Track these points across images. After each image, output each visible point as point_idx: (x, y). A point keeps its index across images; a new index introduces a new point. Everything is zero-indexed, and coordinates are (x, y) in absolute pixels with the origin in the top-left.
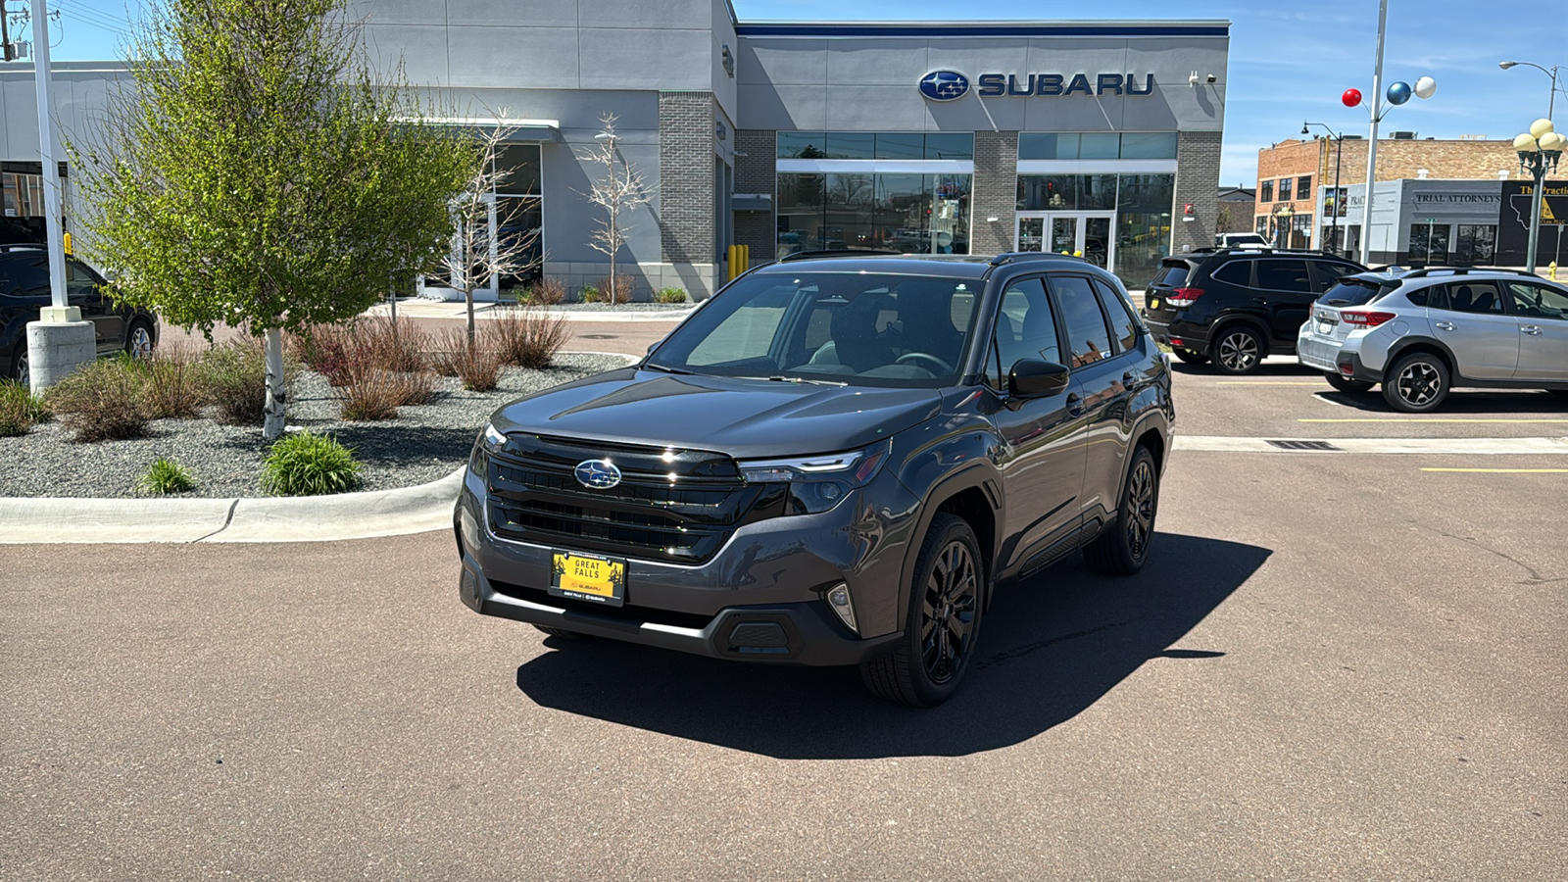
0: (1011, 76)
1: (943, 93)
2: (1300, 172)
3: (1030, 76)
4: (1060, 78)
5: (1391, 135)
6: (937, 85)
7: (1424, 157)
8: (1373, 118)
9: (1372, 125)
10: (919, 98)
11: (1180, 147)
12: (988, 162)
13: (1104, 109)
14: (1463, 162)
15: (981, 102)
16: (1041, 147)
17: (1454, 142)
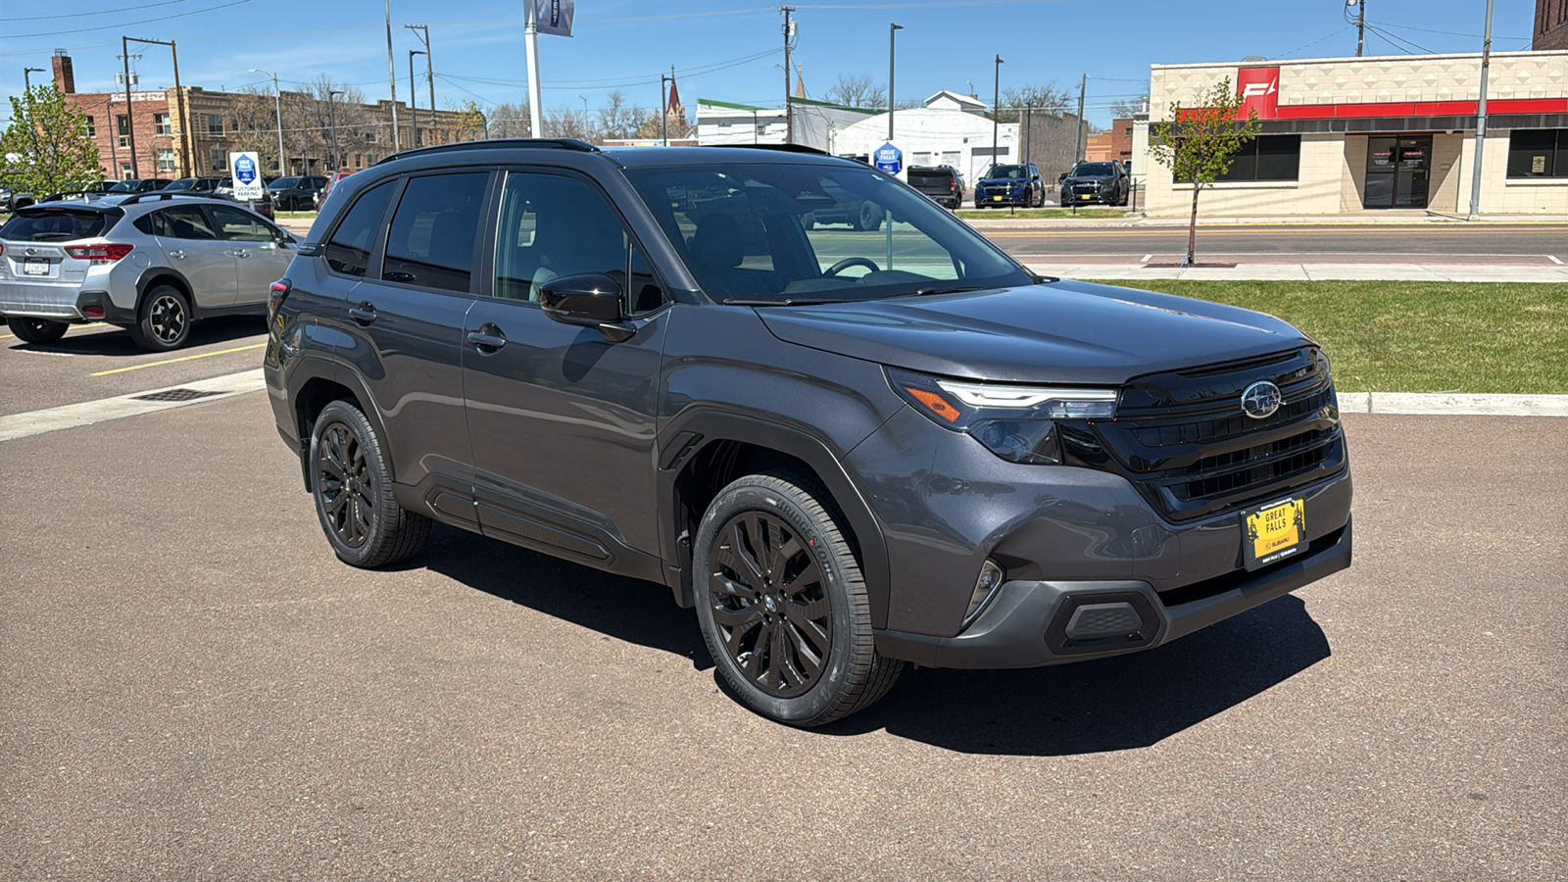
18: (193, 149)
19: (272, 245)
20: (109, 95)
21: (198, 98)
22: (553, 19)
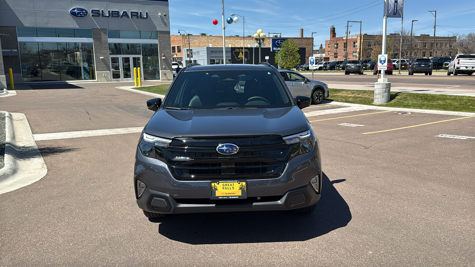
0: (102, 11)
1: (79, 15)
2: (177, 45)
3: (109, 11)
4: (118, 12)
5: (200, 34)
6: (77, 13)
7: (210, 40)
8: (223, 28)
9: (223, 30)
10: (71, 17)
11: (158, 36)
12: (98, 39)
13: (134, 22)
14: (219, 42)
15: (93, 19)
16: (115, 34)
17: (216, 36)
18: (362, 52)
19: (303, 83)
20: (343, 37)
21: (366, 37)
22: (394, 13)
